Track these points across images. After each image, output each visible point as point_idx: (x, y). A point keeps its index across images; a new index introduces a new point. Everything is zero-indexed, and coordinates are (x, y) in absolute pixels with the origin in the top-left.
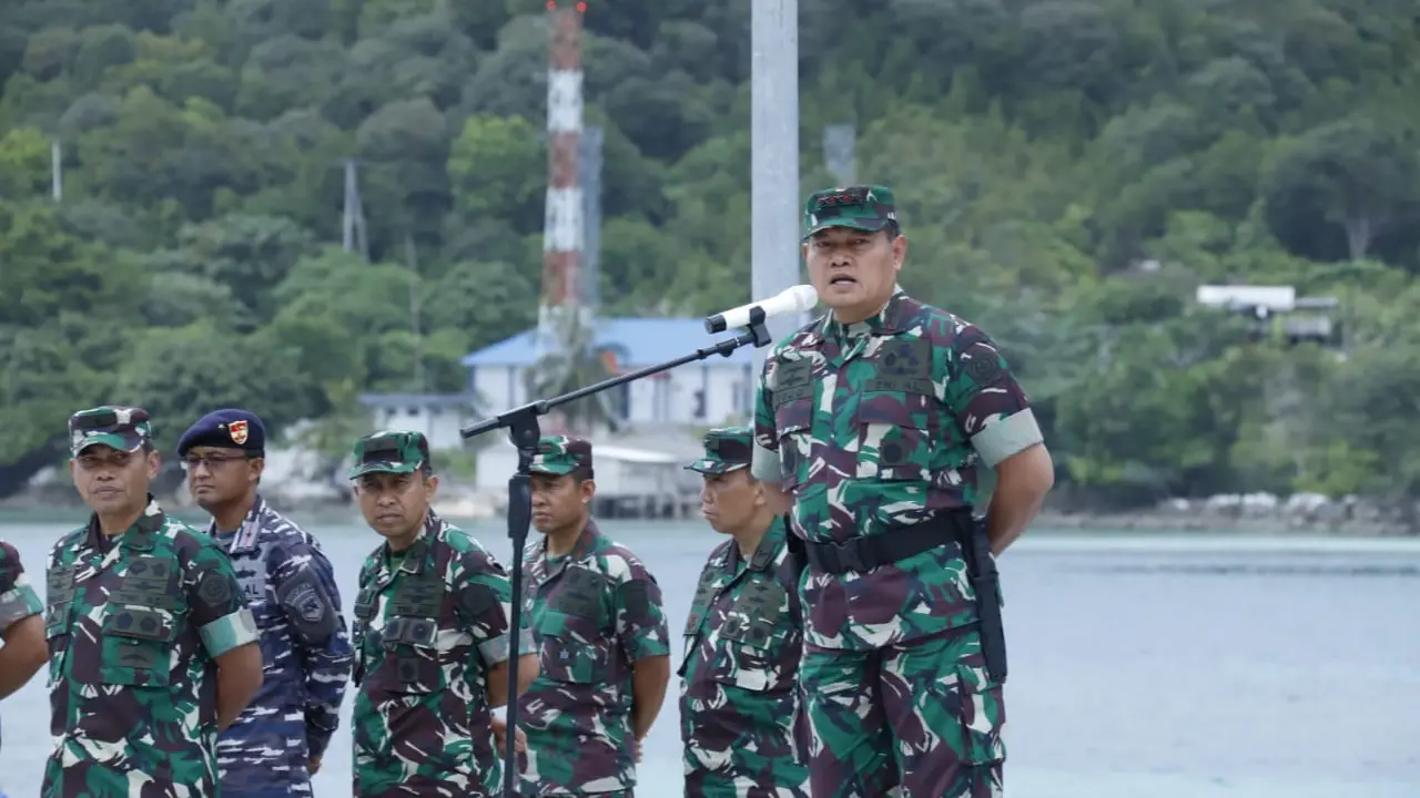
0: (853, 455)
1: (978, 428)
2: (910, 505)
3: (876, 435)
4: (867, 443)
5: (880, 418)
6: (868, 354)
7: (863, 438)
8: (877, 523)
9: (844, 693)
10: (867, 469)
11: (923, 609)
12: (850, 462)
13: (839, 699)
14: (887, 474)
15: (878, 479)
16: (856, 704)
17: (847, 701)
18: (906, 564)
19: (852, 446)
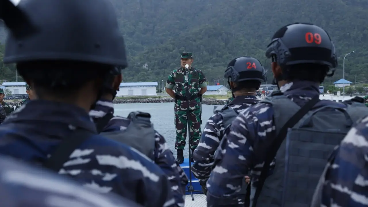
0: (191, 86)
1: (202, 83)
2: (197, 92)
3: (194, 83)
4: (193, 84)
5: (194, 81)
6: (190, 73)
7: (192, 84)
8: (194, 94)
9: (185, 116)
10: (193, 88)
11: (197, 105)
12: (191, 87)
13: (184, 116)
14: (195, 88)
15: (194, 89)
16: (186, 117)
17: (185, 117)
18: (196, 99)
19: (191, 85)
